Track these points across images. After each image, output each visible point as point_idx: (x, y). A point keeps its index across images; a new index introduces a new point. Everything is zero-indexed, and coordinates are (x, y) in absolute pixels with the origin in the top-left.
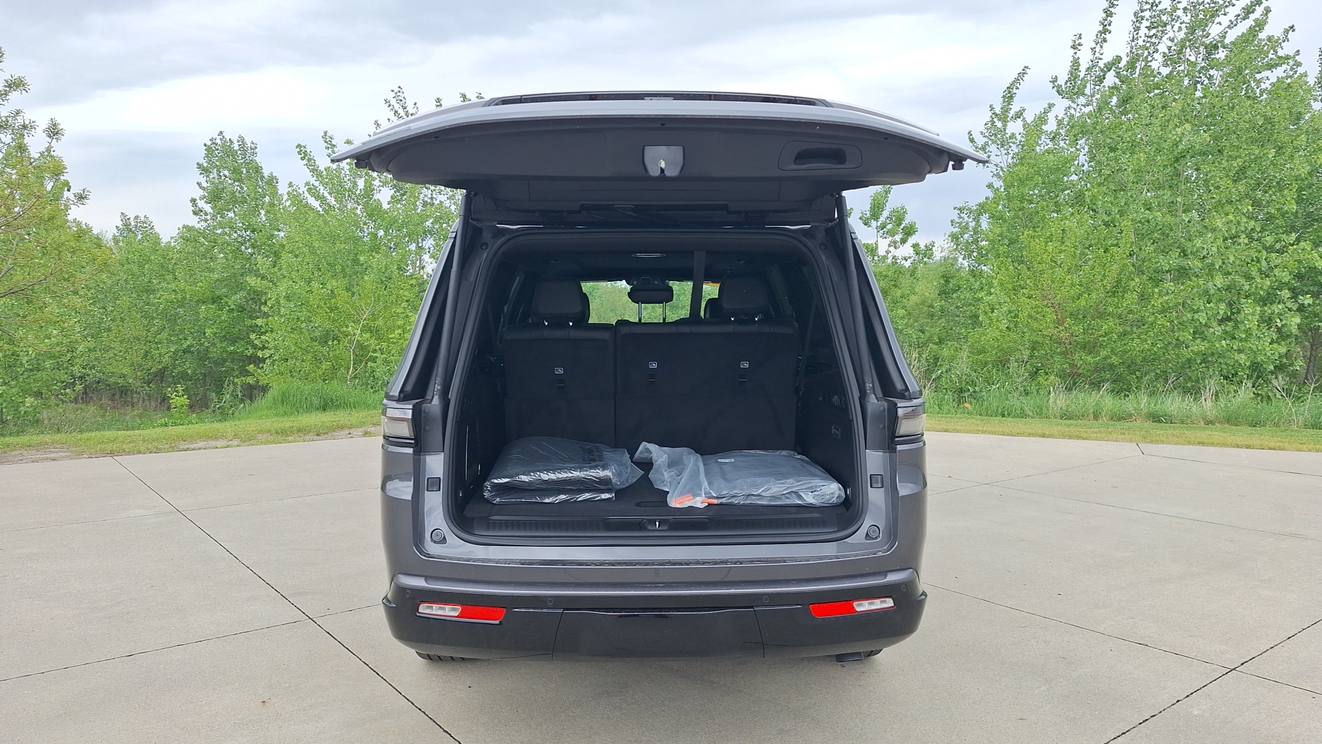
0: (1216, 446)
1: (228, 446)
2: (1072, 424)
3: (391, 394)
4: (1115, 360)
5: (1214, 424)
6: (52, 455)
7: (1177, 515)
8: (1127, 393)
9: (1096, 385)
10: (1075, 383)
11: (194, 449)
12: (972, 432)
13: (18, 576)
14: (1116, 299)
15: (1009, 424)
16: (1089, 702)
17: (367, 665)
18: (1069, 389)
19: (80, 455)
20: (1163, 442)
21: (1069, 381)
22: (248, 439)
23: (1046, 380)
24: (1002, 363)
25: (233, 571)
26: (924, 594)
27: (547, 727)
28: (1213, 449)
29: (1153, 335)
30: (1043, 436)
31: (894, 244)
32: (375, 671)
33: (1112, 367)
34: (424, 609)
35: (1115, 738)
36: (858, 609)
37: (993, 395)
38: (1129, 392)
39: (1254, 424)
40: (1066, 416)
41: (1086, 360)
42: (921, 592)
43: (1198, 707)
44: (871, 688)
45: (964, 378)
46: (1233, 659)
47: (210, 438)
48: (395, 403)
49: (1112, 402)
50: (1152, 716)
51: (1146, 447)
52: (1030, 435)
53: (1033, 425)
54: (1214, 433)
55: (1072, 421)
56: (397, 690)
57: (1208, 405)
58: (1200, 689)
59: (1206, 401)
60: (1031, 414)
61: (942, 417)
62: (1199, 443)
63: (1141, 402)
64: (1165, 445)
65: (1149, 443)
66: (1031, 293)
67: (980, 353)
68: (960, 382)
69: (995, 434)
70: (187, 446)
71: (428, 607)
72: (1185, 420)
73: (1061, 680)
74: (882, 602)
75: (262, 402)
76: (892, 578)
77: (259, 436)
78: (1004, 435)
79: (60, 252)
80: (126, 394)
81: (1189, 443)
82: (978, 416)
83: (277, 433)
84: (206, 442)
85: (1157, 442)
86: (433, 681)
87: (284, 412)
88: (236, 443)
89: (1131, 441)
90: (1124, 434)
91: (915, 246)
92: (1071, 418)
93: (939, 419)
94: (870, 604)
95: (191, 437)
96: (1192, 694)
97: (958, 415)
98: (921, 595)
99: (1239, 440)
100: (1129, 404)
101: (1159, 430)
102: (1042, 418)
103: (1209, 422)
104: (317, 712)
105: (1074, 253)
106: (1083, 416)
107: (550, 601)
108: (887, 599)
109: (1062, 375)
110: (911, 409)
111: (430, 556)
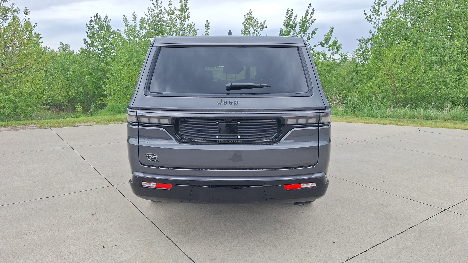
0: (447, 128)
1: (91, 125)
2: (394, 120)
3: (129, 106)
4: (412, 96)
5: (448, 120)
6: (31, 128)
7: (430, 153)
8: (416, 109)
9: (405, 106)
10: (397, 105)
11: (79, 126)
12: (357, 123)
13: (14, 169)
14: (414, 74)
15: (371, 120)
16: (390, 220)
17: (131, 202)
18: (394, 107)
19: (40, 127)
20: (427, 127)
21: (395, 104)
22: (98, 123)
23: (386, 104)
24: (370, 98)
25: (88, 169)
26: (328, 181)
27: (192, 225)
28: (446, 129)
29: (427, 87)
30: (383, 124)
31: (333, 54)
32: (133, 204)
33: (411, 99)
34: (144, 184)
35: (399, 234)
36: (303, 187)
37: (366, 109)
38: (417, 108)
39: (463, 120)
40: (393, 117)
41: (401, 96)
42: (327, 180)
43: (431, 223)
44: (310, 214)
45: (356, 103)
46: (446, 206)
47: (85, 122)
48: (130, 109)
49: (410, 112)
50: (413, 226)
51: (421, 128)
52: (378, 124)
53: (380, 120)
54: (447, 123)
55: (395, 119)
56: (140, 211)
57: (446, 113)
58: (433, 217)
59: (445, 112)
60: (380, 116)
61: (347, 117)
62: (441, 127)
63: (421, 112)
64: (428, 128)
65: (422, 127)
66: (382, 71)
67: (362, 94)
68: (354, 104)
69: (365, 123)
70: (77, 125)
71: (145, 183)
72: (437, 119)
73: (380, 212)
74: (311, 184)
75: (105, 110)
76: (316, 175)
77: (102, 122)
78: (369, 124)
79: (31, 56)
80: (61, 107)
81: (437, 127)
82: (360, 117)
83: (109, 121)
84: (83, 124)
85: (425, 126)
86: (154, 208)
87: (112, 113)
88: (94, 124)
89: (416, 126)
90: (413, 123)
91: (341, 54)
92: (394, 118)
93: (346, 118)
94: (307, 185)
95: (79, 122)
96: (429, 218)
97: (353, 117)
98: (327, 182)
99: (457, 126)
100: (416, 113)
101: (427, 122)
102: (384, 118)
103: (446, 120)
104: (111, 218)
105: (400, 56)
106: (399, 117)
107: (188, 182)
108: (314, 183)
109: (392, 102)
110: (326, 113)
111: (145, 165)
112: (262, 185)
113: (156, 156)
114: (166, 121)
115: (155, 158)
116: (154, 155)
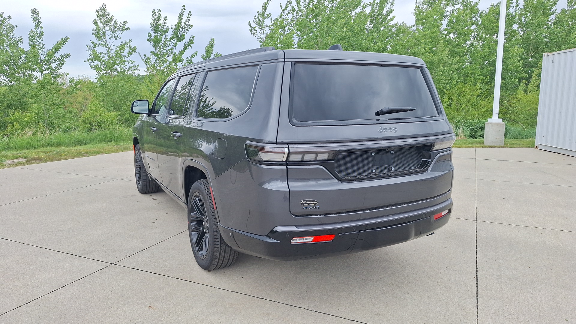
17: (178, 279)
36: (443, 215)
56: (210, 286)
71: (295, 240)
107: (355, 229)
108: (448, 210)
111: (296, 216)
112: (420, 219)
113: (316, 201)
114: (324, 157)
115: (314, 204)
116: (312, 201)
